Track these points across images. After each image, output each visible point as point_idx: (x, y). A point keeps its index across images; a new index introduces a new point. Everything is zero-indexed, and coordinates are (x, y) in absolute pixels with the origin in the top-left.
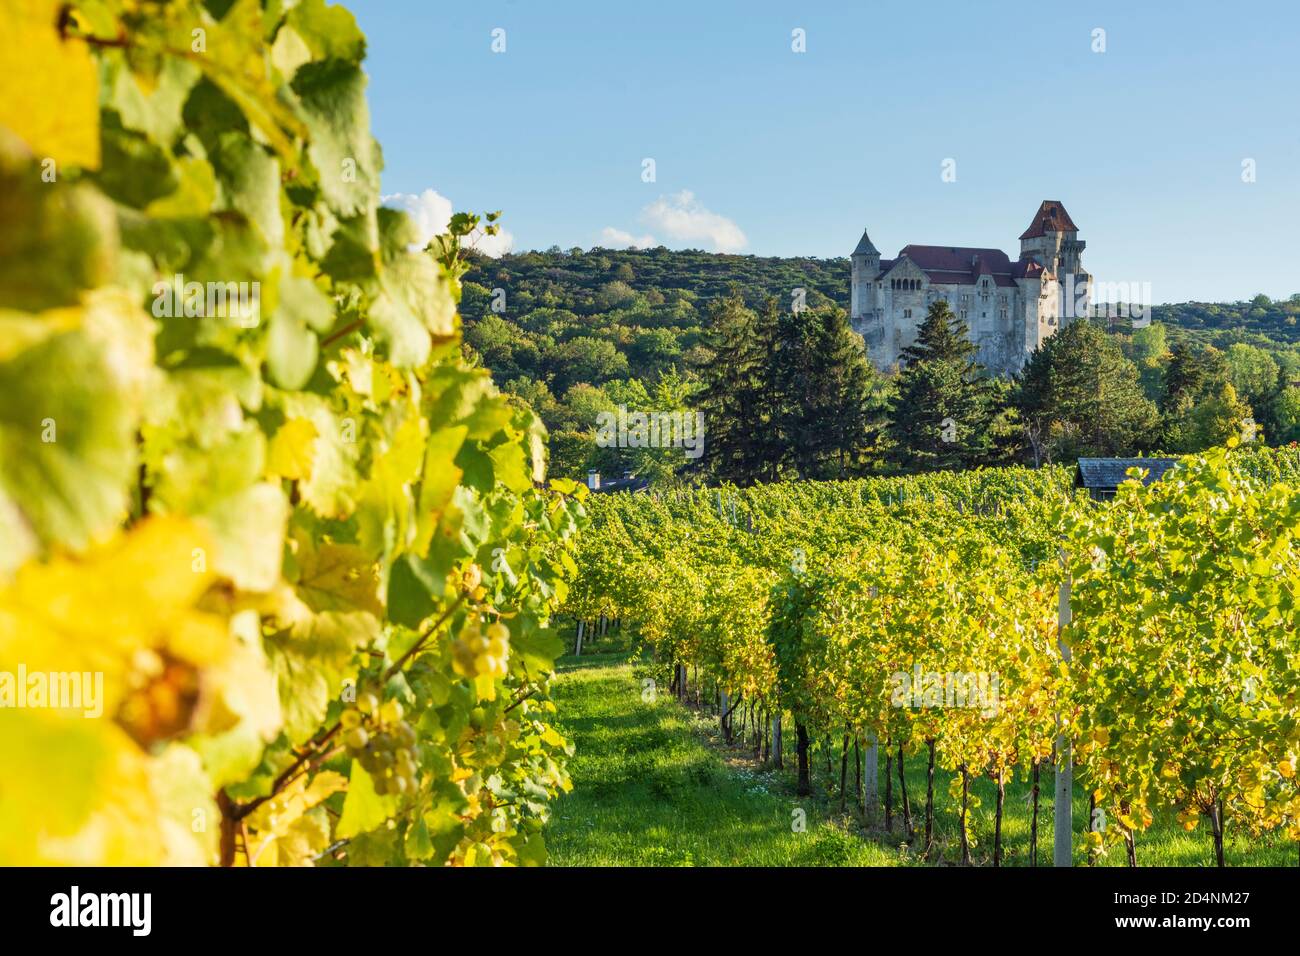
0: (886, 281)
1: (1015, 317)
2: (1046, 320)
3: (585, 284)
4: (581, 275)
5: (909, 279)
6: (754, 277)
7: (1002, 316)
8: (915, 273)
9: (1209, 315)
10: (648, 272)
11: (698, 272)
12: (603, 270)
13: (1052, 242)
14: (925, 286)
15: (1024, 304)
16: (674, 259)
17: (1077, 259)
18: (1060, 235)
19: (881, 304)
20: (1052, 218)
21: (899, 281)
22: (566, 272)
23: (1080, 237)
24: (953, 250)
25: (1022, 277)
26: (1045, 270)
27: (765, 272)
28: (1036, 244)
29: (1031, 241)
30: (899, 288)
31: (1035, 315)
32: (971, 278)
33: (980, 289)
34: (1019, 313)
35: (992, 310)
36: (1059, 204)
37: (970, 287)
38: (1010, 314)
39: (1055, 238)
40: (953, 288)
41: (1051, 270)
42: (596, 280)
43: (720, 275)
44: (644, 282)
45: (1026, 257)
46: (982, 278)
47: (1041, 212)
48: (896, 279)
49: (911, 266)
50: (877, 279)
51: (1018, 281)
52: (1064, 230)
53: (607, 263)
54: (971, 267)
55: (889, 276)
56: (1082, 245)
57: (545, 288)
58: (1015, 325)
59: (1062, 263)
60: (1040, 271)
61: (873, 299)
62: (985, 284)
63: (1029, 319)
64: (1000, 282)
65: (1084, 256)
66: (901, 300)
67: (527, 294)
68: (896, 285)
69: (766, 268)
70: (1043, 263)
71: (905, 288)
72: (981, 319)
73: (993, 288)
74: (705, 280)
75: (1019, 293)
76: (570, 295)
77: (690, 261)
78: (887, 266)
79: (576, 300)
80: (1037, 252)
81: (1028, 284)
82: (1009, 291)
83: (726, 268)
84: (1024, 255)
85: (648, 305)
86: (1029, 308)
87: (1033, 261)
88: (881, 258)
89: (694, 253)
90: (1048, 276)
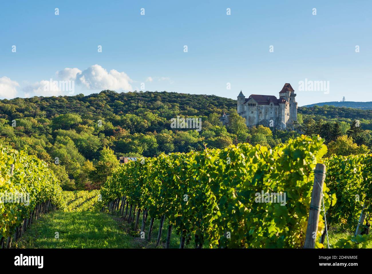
0: (247, 104)
1: (279, 114)
2: (287, 114)
3: (148, 101)
4: (146, 99)
5: (253, 103)
6: (193, 100)
7: (276, 113)
8: (253, 102)
9: (303, 111)
10: (164, 98)
11: (177, 98)
12: (152, 98)
13: (288, 94)
14: (257, 105)
15: (281, 110)
16: (170, 95)
17: (294, 99)
18: (290, 92)
19: (245, 110)
20: (287, 88)
21: (250, 104)
22: (142, 98)
23: (295, 93)
24: (263, 96)
25: (281, 103)
26: (287, 101)
27: (195, 98)
28: (284, 94)
29: (282, 94)
30: (250, 105)
31: (284, 113)
32: (268, 103)
33: (270, 106)
34: (280, 112)
35: (273, 112)
36: (289, 84)
37: (268, 106)
38: (278, 113)
39: (289, 93)
40: (264, 106)
41: (288, 101)
42: (151, 100)
43: (184, 99)
44: (164, 101)
45: (281, 98)
46: (271, 103)
47: (285, 86)
48: (249, 103)
49: (253, 100)
50: (244, 103)
51: (280, 104)
52: (291, 91)
53: (153, 96)
54: (268, 100)
55: (248, 102)
56: (295, 95)
57: (138, 102)
58: (279, 116)
59: (290, 99)
60: (285, 102)
61: (243, 108)
62: (272, 105)
63: (283, 114)
64: (275, 104)
65: (296, 98)
66: (251, 109)
67: (134, 104)
68: (249, 105)
69: (195, 97)
70: (286, 99)
71: (252, 106)
72: (270, 114)
73: (273, 106)
74: (180, 101)
75: (280, 107)
76: (145, 104)
77: (174, 95)
78: (247, 100)
79: (147, 106)
80: (284, 96)
81: (282, 105)
82: (277, 107)
83: (185, 97)
84: (280, 97)
85: (167, 107)
86: (282, 111)
87: (283, 99)
88: (245, 98)
89: (175, 93)
90: (287, 103)
